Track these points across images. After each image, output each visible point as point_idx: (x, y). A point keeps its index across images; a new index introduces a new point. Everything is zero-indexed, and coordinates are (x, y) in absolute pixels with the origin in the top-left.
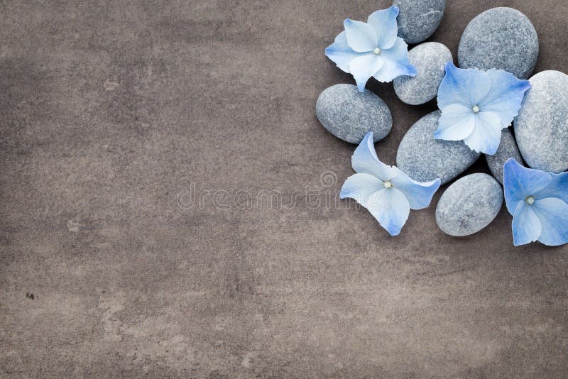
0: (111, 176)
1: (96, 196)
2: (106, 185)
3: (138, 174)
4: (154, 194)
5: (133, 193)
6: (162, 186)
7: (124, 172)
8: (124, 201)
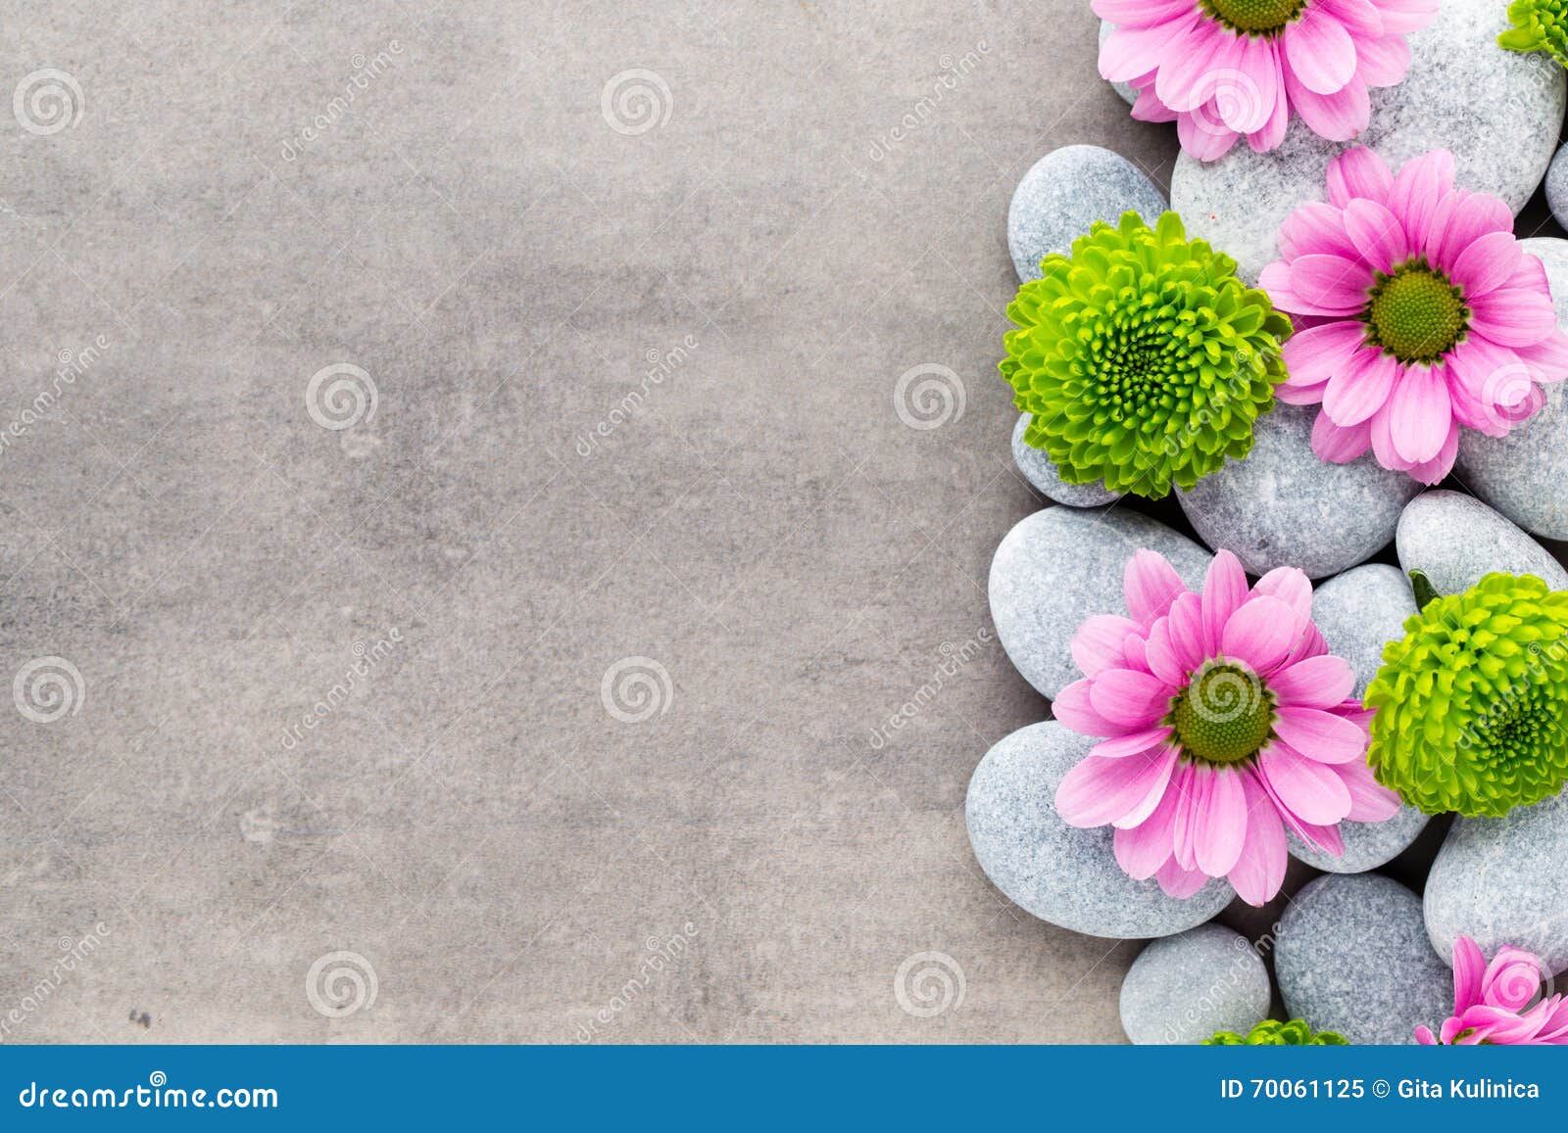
0: (361, 692)
1: (319, 745)
2: (345, 715)
3: (436, 685)
4: (479, 741)
5: (420, 740)
6: (501, 719)
7: (398, 680)
8: (397, 761)
